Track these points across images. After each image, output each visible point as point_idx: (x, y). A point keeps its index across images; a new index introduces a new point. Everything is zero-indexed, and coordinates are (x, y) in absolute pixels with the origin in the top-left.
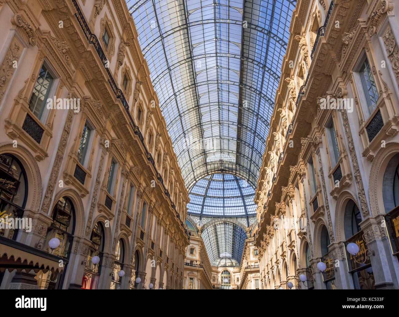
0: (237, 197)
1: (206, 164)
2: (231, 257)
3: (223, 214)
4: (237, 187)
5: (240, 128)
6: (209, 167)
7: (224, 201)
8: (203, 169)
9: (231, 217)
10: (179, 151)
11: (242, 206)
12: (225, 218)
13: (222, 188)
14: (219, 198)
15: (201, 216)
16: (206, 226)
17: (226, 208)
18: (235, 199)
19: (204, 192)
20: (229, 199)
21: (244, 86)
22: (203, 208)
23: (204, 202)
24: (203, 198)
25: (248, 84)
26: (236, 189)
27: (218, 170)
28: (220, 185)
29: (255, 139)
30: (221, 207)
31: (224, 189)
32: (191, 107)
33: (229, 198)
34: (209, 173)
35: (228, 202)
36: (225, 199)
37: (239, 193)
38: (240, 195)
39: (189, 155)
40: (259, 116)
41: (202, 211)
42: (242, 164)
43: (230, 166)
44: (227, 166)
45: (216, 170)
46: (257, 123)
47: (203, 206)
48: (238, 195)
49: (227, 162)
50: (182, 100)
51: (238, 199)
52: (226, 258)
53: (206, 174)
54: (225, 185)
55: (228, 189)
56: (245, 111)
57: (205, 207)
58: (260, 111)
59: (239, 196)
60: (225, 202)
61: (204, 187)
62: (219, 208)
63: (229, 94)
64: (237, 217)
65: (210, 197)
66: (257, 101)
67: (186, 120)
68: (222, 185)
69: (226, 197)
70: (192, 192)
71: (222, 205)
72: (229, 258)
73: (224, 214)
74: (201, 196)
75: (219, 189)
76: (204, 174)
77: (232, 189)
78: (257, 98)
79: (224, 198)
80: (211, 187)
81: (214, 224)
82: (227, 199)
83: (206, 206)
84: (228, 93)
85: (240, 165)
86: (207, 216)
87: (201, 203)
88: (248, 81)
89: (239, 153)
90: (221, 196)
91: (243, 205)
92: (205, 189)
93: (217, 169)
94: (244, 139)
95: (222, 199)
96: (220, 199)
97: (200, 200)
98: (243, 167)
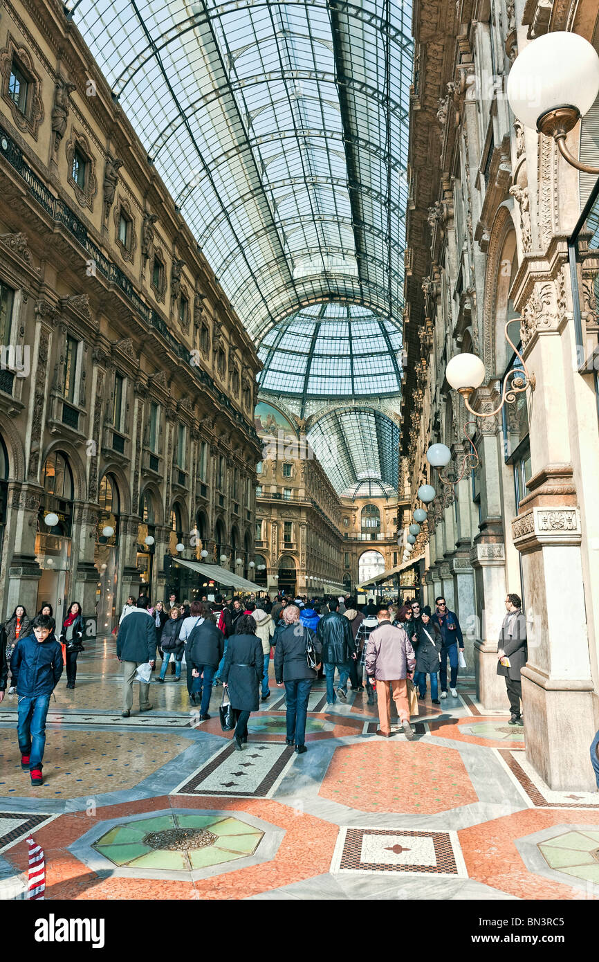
0: (381, 354)
1: (292, 283)
2: (380, 478)
3: (351, 393)
4: (379, 331)
5: (356, 192)
6: (300, 289)
7: (352, 363)
8: (286, 296)
9: (367, 397)
10: (220, 256)
11: (392, 373)
12: (355, 399)
13: (348, 335)
14: (341, 357)
15: (304, 397)
16: (315, 419)
17: (358, 379)
18: (375, 358)
19: (308, 345)
20: (363, 359)
21: (347, 81)
22: (306, 382)
23: (308, 368)
24: (306, 359)
25: (356, 77)
26: (377, 336)
27: (323, 296)
28: (343, 330)
29: (392, 218)
30: (345, 377)
31: (350, 338)
32: (231, 146)
33: (362, 356)
34: (304, 304)
35: (361, 366)
36: (355, 360)
37: (385, 345)
38: (386, 349)
39: (248, 264)
40: (392, 160)
41: (305, 388)
42: (372, 278)
43: (349, 285)
44: (341, 285)
45: (317, 295)
46: (389, 178)
47: (307, 376)
48: (382, 350)
49: (339, 275)
50: (204, 129)
51: (383, 357)
52: (370, 481)
53: (298, 306)
54: (352, 329)
55: (360, 338)
56: (360, 149)
57: (311, 379)
58: (392, 147)
59: (384, 352)
60: (355, 366)
61: (306, 336)
62: (343, 380)
63: (321, 105)
64: (380, 397)
65: (321, 356)
66: (383, 120)
67: (224, 179)
68: (348, 330)
69: (356, 355)
70: (281, 346)
71: (349, 373)
72: (377, 481)
73: (353, 392)
74: (301, 354)
75: (341, 338)
76: (292, 306)
77: (368, 337)
78: (382, 112)
79: (351, 356)
80: (321, 333)
81: (333, 414)
82: (359, 360)
83: (314, 376)
84: (319, 103)
85: (368, 281)
86: (318, 398)
87: (303, 371)
88: (355, 68)
89: (361, 254)
90: (345, 353)
91: (393, 370)
92: (309, 340)
93: (321, 294)
94: (368, 220)
95: (349, 360)
96: (345, 360)
97: (299, 364)
98: (376, 285)
